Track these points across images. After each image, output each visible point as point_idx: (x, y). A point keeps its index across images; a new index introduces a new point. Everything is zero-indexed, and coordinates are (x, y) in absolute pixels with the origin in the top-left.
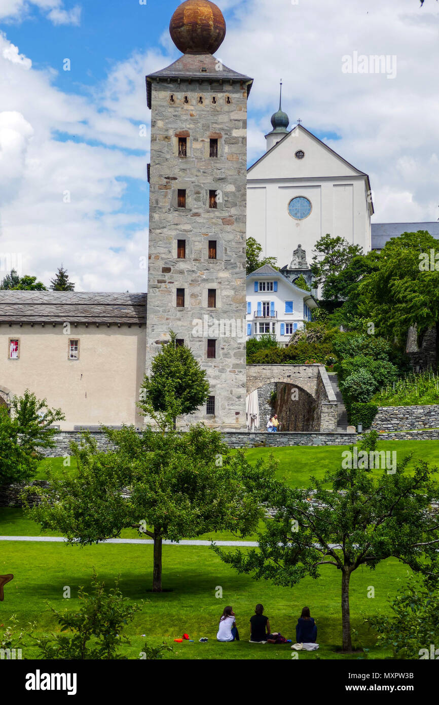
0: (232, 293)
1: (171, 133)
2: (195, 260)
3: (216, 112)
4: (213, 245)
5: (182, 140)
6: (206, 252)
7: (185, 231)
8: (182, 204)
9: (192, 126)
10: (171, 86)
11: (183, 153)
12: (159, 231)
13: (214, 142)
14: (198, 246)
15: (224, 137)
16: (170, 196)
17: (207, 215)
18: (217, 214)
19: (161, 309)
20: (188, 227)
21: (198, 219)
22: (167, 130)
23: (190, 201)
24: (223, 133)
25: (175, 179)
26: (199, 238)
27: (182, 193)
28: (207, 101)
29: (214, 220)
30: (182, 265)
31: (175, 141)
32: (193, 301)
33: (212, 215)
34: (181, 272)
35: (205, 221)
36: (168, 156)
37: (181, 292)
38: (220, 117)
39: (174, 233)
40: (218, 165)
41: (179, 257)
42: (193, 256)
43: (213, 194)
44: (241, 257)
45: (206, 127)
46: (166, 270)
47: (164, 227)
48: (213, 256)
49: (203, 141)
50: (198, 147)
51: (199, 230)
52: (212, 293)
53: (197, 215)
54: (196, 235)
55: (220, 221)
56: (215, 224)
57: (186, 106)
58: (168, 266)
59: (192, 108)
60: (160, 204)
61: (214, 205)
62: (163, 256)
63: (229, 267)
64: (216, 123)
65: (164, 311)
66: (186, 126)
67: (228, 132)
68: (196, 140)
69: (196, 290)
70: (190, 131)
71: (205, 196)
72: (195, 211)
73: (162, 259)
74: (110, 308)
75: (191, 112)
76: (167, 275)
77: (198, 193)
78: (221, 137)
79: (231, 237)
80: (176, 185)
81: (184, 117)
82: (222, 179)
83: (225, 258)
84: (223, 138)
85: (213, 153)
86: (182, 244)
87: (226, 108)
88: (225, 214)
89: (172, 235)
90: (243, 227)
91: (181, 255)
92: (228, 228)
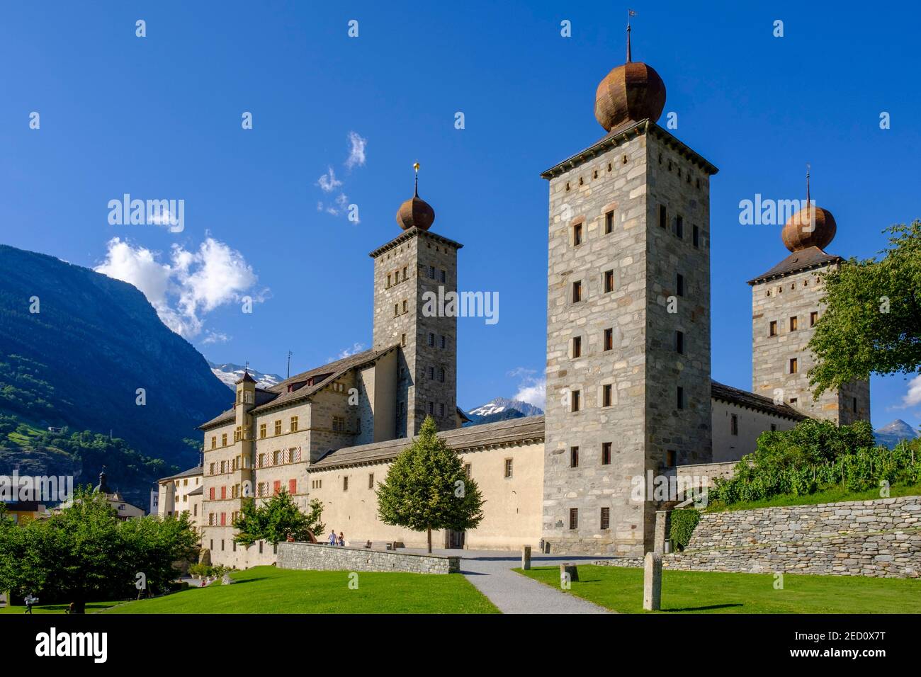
0: (629, 384)
1: (567, 224)
2: (592, 355)
3: (611, 180)
4: (608, 333)
5: (578, 228)
6: (602, 344)
7: (580, 326)
8: (577, 298)
9: (586, 209)
11: (578, 242)
12: (557, 333)
13: (610, 215)
14: (594, 339)
15: (621, 204)
16: (565, 294)
17: (602, 302)
18: (613, 297)
19: (557, 417)
20: (583, 322)
21: (595, 309)
22: (563, 223)
23: (584, 292)
24: (619, 201)
25: (571, 273)
26: (594, 331)
27: (577, 285)
29: (610, 305)
30: (579, 365)
31: (571, 231)
32: (588, 402)
33: (607, 300)
34: (577, 373)
35: (600, 309)
36: (564, 252)
37: (576, 394)
38: (616, 183)
39: (569, 332)
40: (614, 240)
41: (575, 356)
42: (589, 352)
43: (608, 275)
44: (639, 339)
45: (601, 202)
46: (563, 374)
47: (561, 329)
48: (608, 346)
49: (598, 219)
50: (594, 228)
51: (594, 321)
52: (608, 389)
53: (593, 304)
54: (592, 327)
55: (615, 305)
56: (611, 309)
57: (581, 189)
58: (562, 369)
59: (587, 187)
60: (557, 305)
61: (609, 288)
62: (560, 359)
63: (625, 355)
64: (612, 193)
65: (560, 418)
66: (581, 210)
67: (624, 197)
68: (591, 221)
69: (591, 389)
70: (585, 215)
71: (601, 280)
72: (590, 300)
73: (559, 362)
75: (586, 192)
76: (564, 378)
77: (592, 280)
78: (616, 207)
79: (627, 319)
80: (571, 280)
81: (580, 202)
82: (618, 254)
83: (622, 345)
84: (620, 207)
85: (609, 230)
86: (577, 341)
87: (623, 169)
88: (622, 294)
89: (568, 334)
90: (642, 303)
91: (577, 353)
92: (622, 310)
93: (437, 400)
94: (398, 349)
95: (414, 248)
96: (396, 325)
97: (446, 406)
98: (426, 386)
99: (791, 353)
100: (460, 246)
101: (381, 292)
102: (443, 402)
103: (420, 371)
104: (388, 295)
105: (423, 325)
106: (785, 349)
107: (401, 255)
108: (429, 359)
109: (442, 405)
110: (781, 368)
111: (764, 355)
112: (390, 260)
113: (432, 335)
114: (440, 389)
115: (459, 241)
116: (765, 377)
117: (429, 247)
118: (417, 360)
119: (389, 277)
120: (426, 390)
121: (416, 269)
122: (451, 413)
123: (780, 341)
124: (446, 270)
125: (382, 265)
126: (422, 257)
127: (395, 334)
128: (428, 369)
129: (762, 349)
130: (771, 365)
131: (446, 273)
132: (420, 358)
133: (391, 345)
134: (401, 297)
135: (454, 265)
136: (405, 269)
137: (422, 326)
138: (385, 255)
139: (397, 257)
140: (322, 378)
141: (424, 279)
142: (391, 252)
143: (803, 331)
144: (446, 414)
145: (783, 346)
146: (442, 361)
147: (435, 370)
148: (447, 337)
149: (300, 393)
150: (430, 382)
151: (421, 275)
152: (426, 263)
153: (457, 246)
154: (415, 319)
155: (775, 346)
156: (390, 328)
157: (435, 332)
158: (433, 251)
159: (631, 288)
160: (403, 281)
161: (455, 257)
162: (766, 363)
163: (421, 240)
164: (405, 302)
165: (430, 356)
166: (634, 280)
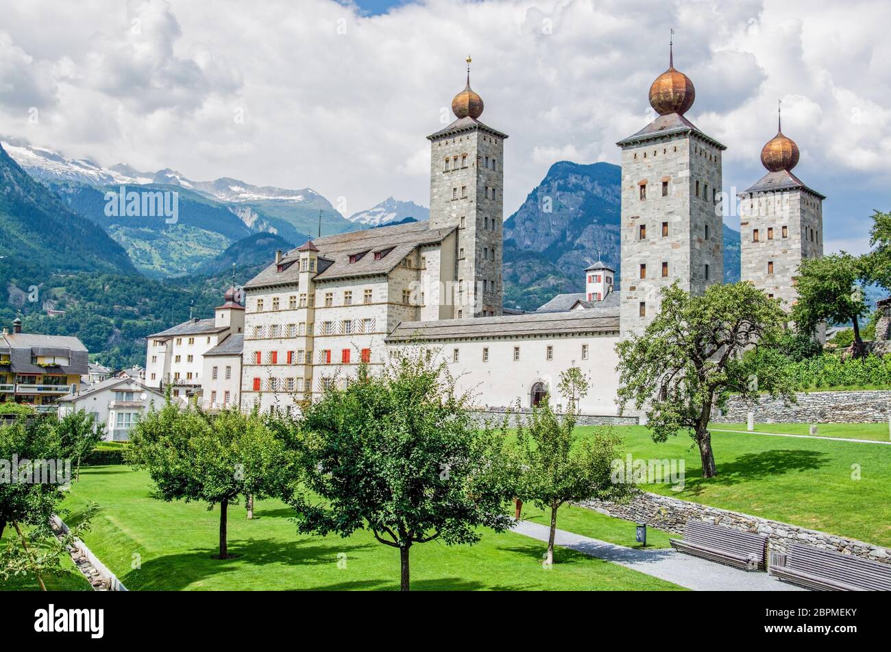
1: (635, 183)
2: (653, 279)
3: (666, 161)
4: (665, 265)
5: (643, 187)
6: (660, 271)
7: (645, 257)
8: (642, 236)
9: (650, 175)
10: (635, 146)
11: (643, 197)
12: (628, 259)
13: (665, 184)
14: (654, 268)
15: (673, 178)
16: (634, 231)
17: (661, 243)
18: (668, 240)
19: (629, 319)
20: (647, 254)
21: (655, 247)
22: (632, 181)
23: (648, 233)
24: (671, 176)
25: (638, 217)
26: (655, 262)
27: (643, 227)
28: (660, 153)
29: (665, 246)
30: (644, 284)
31: (638, 188)
32: (651, 311)
33: (664, 242)
34: (643, 289)
35: (659, 247)
36: (633, 201)
37: (643, 304)
38: (669, 164)
39: (637, 259)
40: (669, 202)
41: (641, 278)
42: (651, 276)
43: (665, 224)
44: (686, 273)
45: (659, 173)
46: (633, 288)
47: (631, 256)
48: (664, 274)
49: (657, 185)
50: (654, 190)
51: (654, 255)
53: (654, 243)
54: (653, 259)
55: (670, 246)
56: (666, 249)
57: (646, 160)
58: (632, 285)
59: (649, 160)
60: (628, 239)
61: (665, 234)
62: (631, 278)
64: (666, 169)
65: (631, 320)
66: (645, 175)
67: (675, 174)
68: (652, 185)
69: (653, 302)
70: (648, 179)
71: (659, 227)
72: (652, 240)
73: (630, 280)
74: (613, 319)
75: (649, 164)
76: (633, 292)
77: (654, 226)
78: (670, 180)
79: (678, 258)
80: (638, 223)
81: (644, 169)
82: (671, 213)
83: (674, 275)
84: (672, 180)
85: (665, 194)
86: (643, 266)
87: (674, 155)
88: (674, 240)
89: (637, 261)
90: (687, 249)
91: (643, 276)
92: (676, 251)
93: (490, 278)
94: (457, 229)
95: (474, 141)
96: (454, 207)
97: (495, 283)
98: (482, 266)
99: (768, 257)
100: (507, 137)
101: (438, 174)
102: (493, 279)
103: (478, 252)
104: (447, 178)
105: (480, 210)
106: (763, 253)
107: (461, 144)
108: (484, 240)
109: (493, 282)
110: (761, 269)
111: (750, 256)
112: (447, 147)
113: (486, 218)
114: (491, 267)
115: (505, 133)
116: (750, 274)
117: (485, 139)
118: (476, 242)
119: (447, 161)
120: (482, 269)
121: (475, 160)
122: (498, 289)
123: (761, 246)
124: (495, 158)
125: (439, 149)
126: (480, 149)
127: (454, 215)
128: (483, 251)
129: (748, 251)
130: (753, 265)
131: (496, 161)
132: (478, 241)
133: (448, 225)
134: (460, 182)
135: (501, 153)
136: (464, 157)
137: (480, 212)
138: (443, 142)
139: (456, 145)
140: (386, 252)
141: (481, 169)
142: (450, 140)
143: (777, 240)
144: (495, 291)
145: (763, 250)
146: (493, 242)
147: (488, 250)
148: (496, 219)
149: (367, 265)
150: (485, 262)
151: (479, 165)
152: (483, 155)
153: (503, 137)
154: (474, 205)
155: (758, 249)
156: (448, 209)
157: (489, 217)
158: (487, 143)
159: (680, 237)
160: (462, 169)
161: (502, 146)
162: (751, 263)
163: (480, 134)
164: (463, 188)
165: (486, 238)
166: (681, 231)
